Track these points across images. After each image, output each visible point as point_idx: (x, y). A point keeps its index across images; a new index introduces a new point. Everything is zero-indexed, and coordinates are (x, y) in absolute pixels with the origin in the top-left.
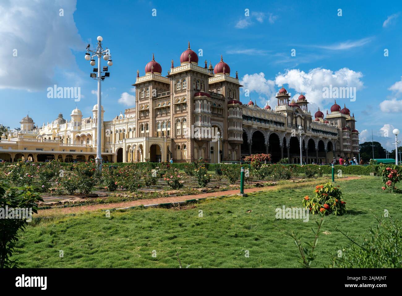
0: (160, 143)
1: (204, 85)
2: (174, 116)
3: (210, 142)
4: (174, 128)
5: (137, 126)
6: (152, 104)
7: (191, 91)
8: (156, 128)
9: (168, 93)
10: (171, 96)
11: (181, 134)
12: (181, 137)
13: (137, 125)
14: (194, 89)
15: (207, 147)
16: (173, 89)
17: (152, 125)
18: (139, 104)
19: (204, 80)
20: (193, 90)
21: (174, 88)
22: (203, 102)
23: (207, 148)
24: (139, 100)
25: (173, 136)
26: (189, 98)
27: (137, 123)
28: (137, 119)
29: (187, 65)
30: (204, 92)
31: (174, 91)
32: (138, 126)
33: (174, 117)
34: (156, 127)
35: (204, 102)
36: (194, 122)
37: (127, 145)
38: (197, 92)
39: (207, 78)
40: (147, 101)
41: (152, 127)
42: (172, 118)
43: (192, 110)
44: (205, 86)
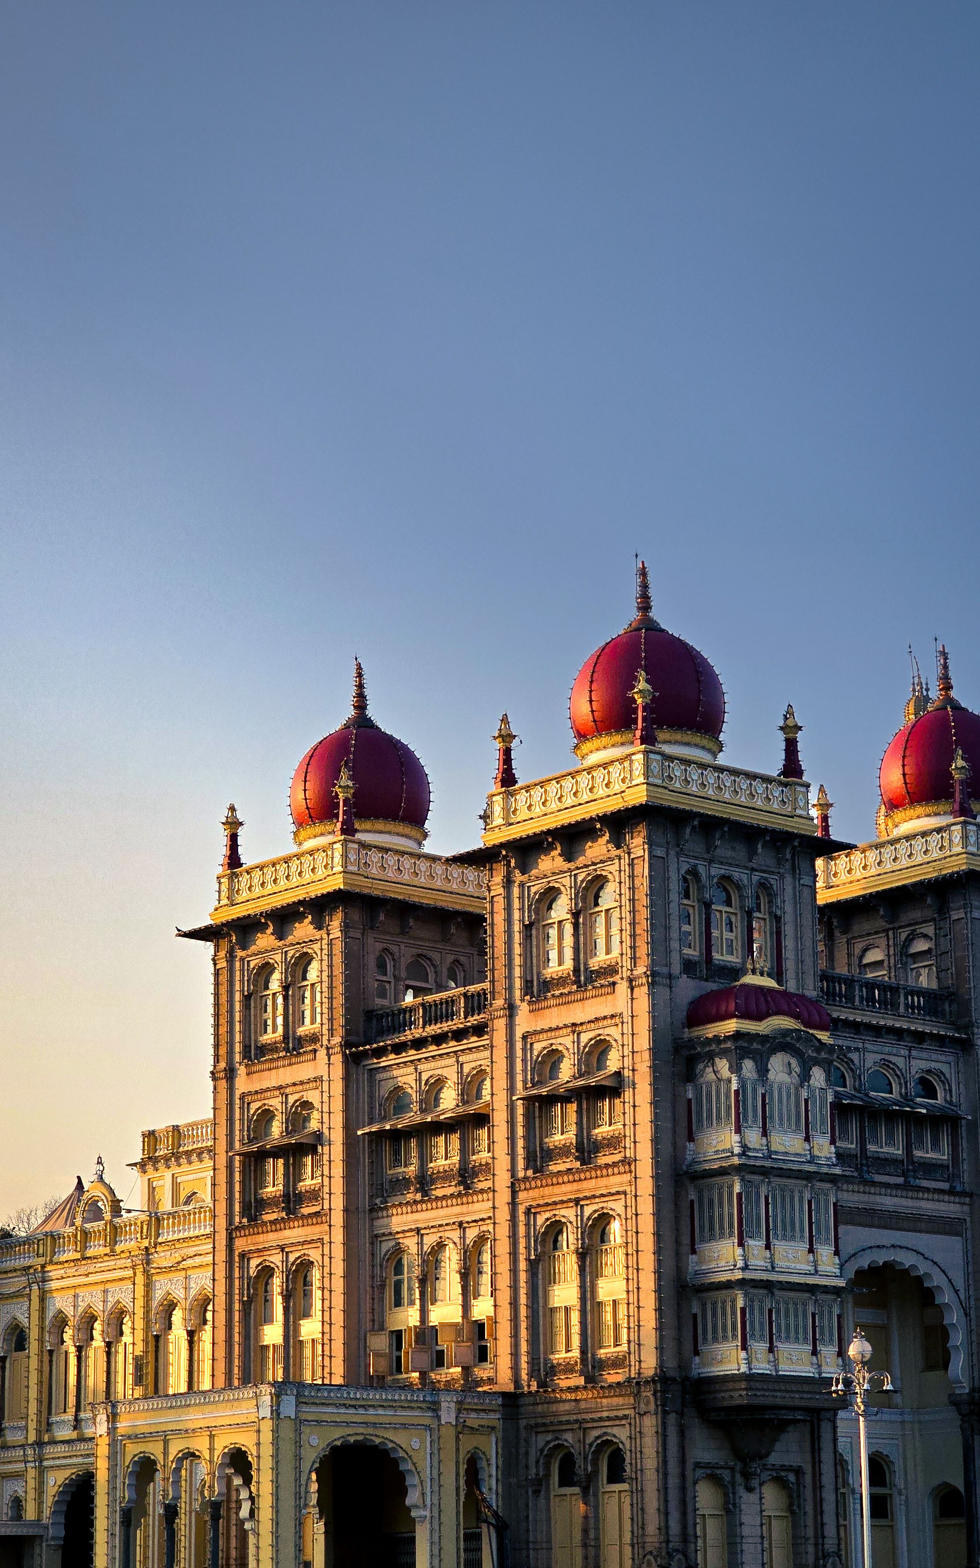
0: (400, 1438)
1: (778, 919)
2: (522, 1196)
3: (841, 1414)
4: (523, 1299)
5: (221, 1288)
6: (346, 1095)
7: (655, 978)
8: (382, 1300)
9: (476, 1003)
10: (500, 1024)
11: (583, 1352)
12: (581, 1381)
13: (221, 1274)
14: (689, 966)
15: (816, 1462)
16: (510, 965)
17: (347, 1276)
18: (243, 1097)
19: (773, 880)
20: (676, 968)
21: (517, 961)
22: (763, 1071)
23: (817, 1474)
24: (237, 1058)
25: (515, 1368)
26: (644, 1042)
27: (221, 1256)
28: (222, 1223)
29: (621, 761)
30: (771, 983)
31: (518, 983)
32: (230, 1278)
33: (521, 1209)
34: (383, 1286)
35: (771, 1076)
36: (686, 1249)
37: (132, 1450)
38: (712, 986)
39: (804, 865)
40: (304, 1070)
41: (347, 1293)
42: (503, 1215)
43: (667, 1148)
44: (788, 930)
